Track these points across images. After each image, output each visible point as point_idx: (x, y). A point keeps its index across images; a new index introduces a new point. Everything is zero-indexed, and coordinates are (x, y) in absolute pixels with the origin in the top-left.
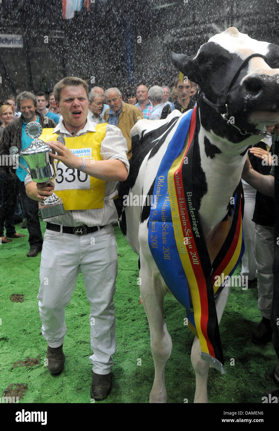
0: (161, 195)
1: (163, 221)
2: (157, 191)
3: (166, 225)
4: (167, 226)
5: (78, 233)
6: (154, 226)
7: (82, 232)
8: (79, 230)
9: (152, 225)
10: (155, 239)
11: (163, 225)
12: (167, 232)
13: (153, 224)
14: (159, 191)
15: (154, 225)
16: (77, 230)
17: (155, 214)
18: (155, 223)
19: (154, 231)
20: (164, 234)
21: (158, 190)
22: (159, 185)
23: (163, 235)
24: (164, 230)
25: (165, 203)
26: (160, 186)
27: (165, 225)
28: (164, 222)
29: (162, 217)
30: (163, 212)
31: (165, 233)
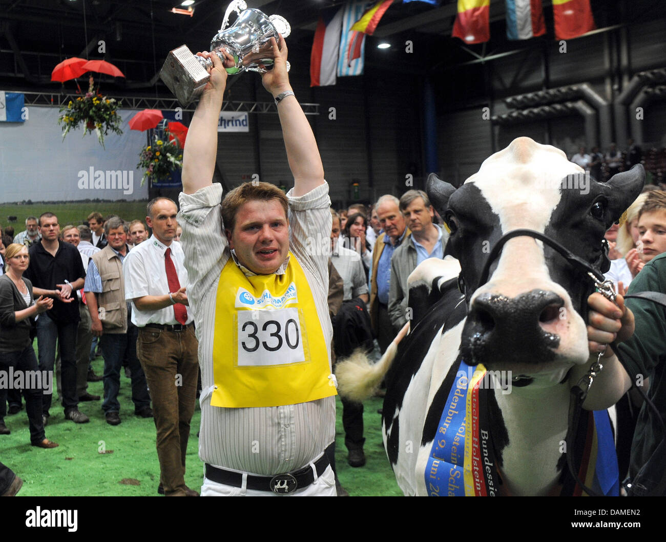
0: (457, 413)
1: (453, 462)
2: (452, 403)
3: (457, 472)
4: (458, 474)
5: (279, 489)
6: (435, 467)
7: (287, 487)
8: (282, 484)
9: (434, 465)
10: (435, 492)
11: (452, 469)
12: (456, 484)
13: (435, 463)
14: (455, 404)
15: (437, 466)
16: (276, 484)
17: (442, 447)
18: (438, 462)
19: (435, 477)
20: (452, 487)
21: (454, 402)
22: (458, 392)
23: (449, 489)
24: (452, 481)
25: (462, 430)
26: (459, 395)
27: (455, 470)
28: (454, 464)
29: (453, 454)
30: (455, 445)
31: (454, 486)
